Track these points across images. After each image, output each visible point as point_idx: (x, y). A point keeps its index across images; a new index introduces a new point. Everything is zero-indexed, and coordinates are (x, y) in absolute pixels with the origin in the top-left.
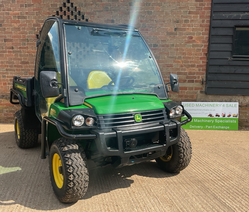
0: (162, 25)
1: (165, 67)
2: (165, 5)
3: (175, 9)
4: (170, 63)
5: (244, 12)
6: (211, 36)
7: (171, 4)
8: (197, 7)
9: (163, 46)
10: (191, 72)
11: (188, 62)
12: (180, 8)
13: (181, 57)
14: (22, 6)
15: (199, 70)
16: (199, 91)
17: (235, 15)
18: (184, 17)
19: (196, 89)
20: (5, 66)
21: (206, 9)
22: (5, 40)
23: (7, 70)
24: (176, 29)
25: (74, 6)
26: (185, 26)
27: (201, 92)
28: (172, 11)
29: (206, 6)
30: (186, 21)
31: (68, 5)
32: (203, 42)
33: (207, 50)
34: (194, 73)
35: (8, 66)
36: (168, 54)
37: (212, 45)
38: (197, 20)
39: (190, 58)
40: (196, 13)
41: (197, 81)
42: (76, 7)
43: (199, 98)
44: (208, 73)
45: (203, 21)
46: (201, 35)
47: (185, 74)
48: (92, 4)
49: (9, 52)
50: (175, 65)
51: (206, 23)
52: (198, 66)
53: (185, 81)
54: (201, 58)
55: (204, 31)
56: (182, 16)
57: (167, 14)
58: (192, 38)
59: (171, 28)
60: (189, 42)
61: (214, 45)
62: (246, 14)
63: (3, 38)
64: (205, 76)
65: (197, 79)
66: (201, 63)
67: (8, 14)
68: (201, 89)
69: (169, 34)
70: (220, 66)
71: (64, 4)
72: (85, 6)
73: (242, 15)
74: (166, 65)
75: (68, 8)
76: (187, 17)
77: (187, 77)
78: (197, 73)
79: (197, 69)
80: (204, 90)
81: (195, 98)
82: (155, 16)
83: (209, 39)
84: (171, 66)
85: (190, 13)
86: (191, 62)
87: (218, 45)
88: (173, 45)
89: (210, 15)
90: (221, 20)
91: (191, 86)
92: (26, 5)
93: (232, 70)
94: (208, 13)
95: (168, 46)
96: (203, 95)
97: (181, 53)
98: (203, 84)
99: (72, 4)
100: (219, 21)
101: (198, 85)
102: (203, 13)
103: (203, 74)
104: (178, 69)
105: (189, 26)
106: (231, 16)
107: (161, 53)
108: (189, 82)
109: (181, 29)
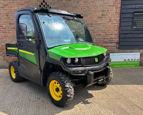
0: (95, 13)
1: (97, 35)
2: (96, 2)
3: (102, 4)
4: (99, 33)
5: (139, 4)
6: (121, 18)
7: (100, 2)
8: (113, 3)
9: (96, 24)
10: (111, 38)
11: (109, 32)
12: (104, 3)
13: (105, 30)
14: (18, 5)
15: (115, 36)
16: (115, 48)
17: (134, 6)
18: (107, 8)
19: (114, 46)
20: (11, 38)
21: (118, 3)
22: (10, 24)
23: (12, 40)
24: (102, 15)
25: (47, 4)
26: (107, 13)
27: (117, 48)
28: (100, 6)
29: (118, 2)
30: (108, 11)
31: (44, 4)
32: (117, 21)
33: (119, 26)
34: (113, 38)
35: (12, 38)
36: (98, 28)
37: (122, 23)
38: (114, 10)
39: (110, 30)
40: (113, 6)
41: (114, 43)
42: (48, 5)
43: (115, 51)
44: (120, 38)
45: (117, 10)
46: (116, 18)
47: (108, 39)
48: (57, 3)
49: (13, 30)
50: (102, 34)
51: (119, 11)
52: (114, 35)
53: (108, 43)
54: (116, 30)
55: (117, 16)
56: (105, 8)
57: (97, 7)
58: (111, 19)
59: (100, 14)
60: (109, 22)
61: (123, 23)
62: (140, 5)
63: (9, 23)
64: (118, 39)
65: (114, 41)
66: (116, 33)
67: (11, 9)
68: (117, 46)
69: (99, 18)
70: (126, 34)
71: (42, 3)
72: (53, 4)
73: (137, 6)
74: (98, 34)
75: (44, 5)
76: (108, 9)
77: (109, 40)
78: (114, 38)
79: (114, 36)
80: (118, 47)
81: (113, 51)
82: (91, 9)
83: (120, 20)
84: (100, 35)
85: (110, 6)
86: (111, 32)
87: (125, 23)
88: (101, 24)
89: (120, 7)
90: (126, 9)
91: (111, 45)
92: (20, 4)
93: (133, 36)
94: (119, 5)
95: (98, 24)
96: (118, 49)
97: (105, 28)
98: (117, 44)
99: (46, 3)
100: (125, 10)
101: (115, 44)
102: (117, 6)
103: (117, 38)
104: (104, 36)
105: (109, 13)
106: (132, 7)
107: (95, 28)
108: (110, 43)
109: (105, 15)
